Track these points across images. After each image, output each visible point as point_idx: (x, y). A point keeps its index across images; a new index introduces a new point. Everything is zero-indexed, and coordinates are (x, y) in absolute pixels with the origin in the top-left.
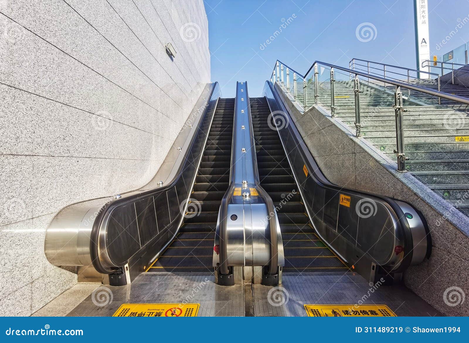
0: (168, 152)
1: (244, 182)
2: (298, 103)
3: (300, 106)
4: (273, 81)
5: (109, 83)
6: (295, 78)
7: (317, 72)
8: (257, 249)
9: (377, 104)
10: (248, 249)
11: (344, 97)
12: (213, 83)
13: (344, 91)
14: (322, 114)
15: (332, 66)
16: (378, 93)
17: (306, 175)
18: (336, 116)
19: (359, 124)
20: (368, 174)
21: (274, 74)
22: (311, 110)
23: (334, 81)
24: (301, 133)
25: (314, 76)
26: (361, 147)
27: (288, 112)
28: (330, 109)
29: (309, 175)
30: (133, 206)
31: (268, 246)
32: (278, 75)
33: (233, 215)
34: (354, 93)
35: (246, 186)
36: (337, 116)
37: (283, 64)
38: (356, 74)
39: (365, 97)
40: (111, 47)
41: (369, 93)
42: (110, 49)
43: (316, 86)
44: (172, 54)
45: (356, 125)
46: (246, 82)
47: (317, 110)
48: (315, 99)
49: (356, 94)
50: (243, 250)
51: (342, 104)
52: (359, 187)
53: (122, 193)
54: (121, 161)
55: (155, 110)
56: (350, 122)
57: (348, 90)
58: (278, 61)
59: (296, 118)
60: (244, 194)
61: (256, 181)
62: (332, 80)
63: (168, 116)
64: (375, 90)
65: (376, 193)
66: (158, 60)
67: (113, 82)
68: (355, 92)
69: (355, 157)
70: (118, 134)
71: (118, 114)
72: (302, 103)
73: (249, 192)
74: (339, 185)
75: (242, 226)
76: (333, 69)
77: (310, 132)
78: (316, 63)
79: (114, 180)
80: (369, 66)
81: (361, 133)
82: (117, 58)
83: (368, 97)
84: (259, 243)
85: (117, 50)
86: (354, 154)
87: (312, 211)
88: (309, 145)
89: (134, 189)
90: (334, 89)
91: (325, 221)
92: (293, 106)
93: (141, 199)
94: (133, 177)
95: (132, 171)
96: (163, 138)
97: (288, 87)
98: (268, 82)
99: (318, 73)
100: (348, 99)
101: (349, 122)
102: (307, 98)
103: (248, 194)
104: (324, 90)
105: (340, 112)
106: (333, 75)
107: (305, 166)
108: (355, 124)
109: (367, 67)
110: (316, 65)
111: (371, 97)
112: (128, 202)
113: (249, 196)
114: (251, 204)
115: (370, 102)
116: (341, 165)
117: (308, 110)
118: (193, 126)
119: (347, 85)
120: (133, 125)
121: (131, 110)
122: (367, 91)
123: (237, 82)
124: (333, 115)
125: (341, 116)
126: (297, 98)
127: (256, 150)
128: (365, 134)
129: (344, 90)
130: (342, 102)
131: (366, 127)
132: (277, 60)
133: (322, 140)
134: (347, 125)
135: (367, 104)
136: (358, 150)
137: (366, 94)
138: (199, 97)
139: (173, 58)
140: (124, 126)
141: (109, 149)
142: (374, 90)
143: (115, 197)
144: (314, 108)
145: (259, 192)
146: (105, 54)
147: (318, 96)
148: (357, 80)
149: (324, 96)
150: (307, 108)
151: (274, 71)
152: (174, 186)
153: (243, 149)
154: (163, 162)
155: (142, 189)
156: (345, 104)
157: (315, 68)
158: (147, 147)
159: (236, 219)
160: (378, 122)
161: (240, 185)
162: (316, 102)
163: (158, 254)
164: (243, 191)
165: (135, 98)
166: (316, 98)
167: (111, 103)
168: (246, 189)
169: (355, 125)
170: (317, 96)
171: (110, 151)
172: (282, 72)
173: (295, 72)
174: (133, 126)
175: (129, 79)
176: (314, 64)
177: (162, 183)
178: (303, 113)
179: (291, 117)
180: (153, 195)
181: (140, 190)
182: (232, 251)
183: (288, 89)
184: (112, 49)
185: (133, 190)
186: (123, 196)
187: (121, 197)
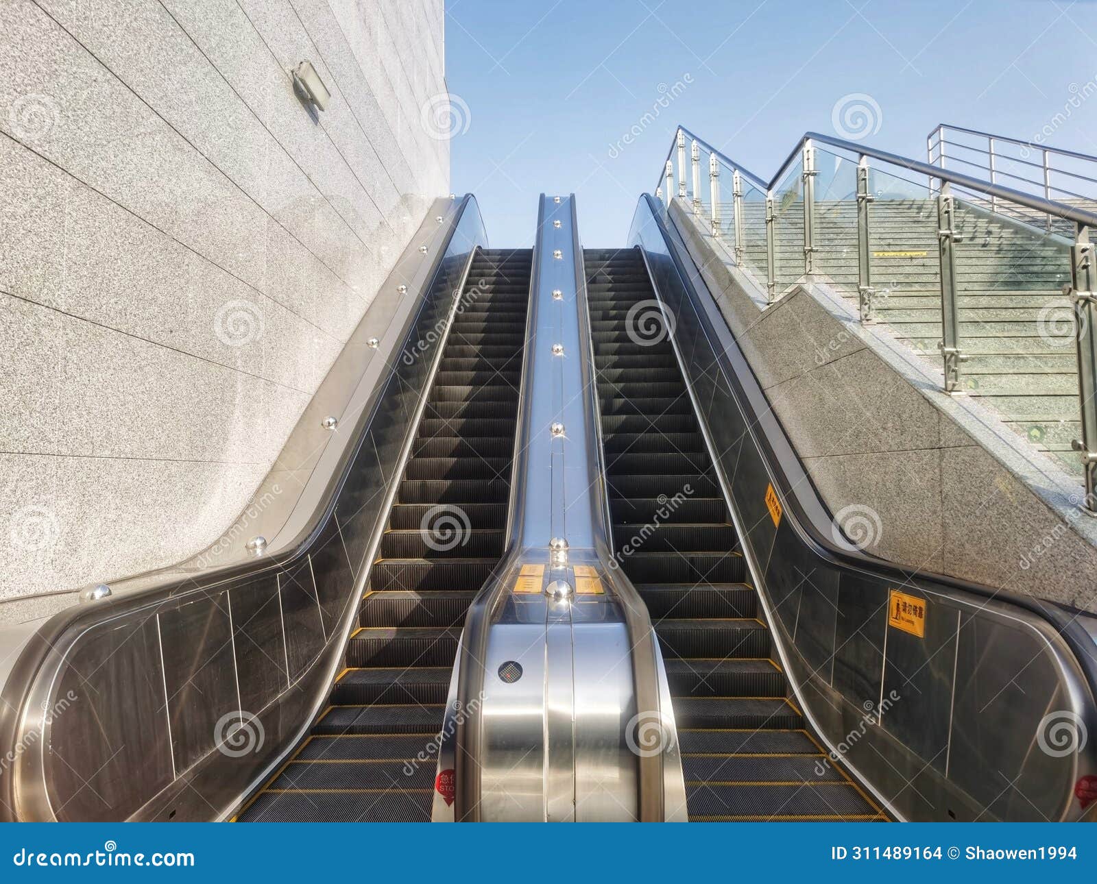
0: (289, 432)
1: (555, 543)
2: (749, 273)
3: (756, 282)
4: (667, 194)
5: (85, 194)
6: (737, 188)
7: (812, 168)
8: (590, 785)
9: (1020, 278)
10: (557, 787)
11: (909, 254)
12: (457, 199)
13: (910, 235)
14: (828, 313)
15: (863, 152)
16: (1026, 242)
17: (776, 520)
18: (876, 318)
19: (955, 347)
20: (986, 522)
21: (668, 172)
22: (791, 297)
23: (870, 201)
24: (758, 376)
25: (801, 184)
26: (961, 429)
27: (715, 301)
28: (854, 294)
29: (783, 519)
30: (151, 625)
31: (630, 774)
32: (681, 177)
33: (506, 664)
34: (937, 242)
35: (562, 557)
36: (880, 319)
37: (699, 140)
38: (944, 181)
39: (981, 254)
40: (97, 72)
41: (996, 242)
42: (94, 78)
43: (807, 216)
44: (314, 100)
45: (943, 351)
46: (572, 197)
47: (811, 297)
48: (806, 259)
49: (945, 248)
50: (538, 786)
51: (902, 279)
52: (956, 567)
53: (118, 577)
54: (119, 465)
55: (249, 288)
56: (926, 341)
57: (923, 230)
58: (680, 131)
59: (741, 321)
60: (552, 589)
61: (599, 542)
62: (863, 198)
63: (295, 309)
64: (1016, 233)
65: (1016, 588)
66: (266, 118)
67: (101, 190)
68: (940, 240)
69: (941, 460)
70: (111, 371)
71: (112, 301)
72: (761, 273)
73: (570, 579)
74: (890, 557)
75: (538, 701)
76: (865, 163)
77: (787, 373)
78: (808, 139)
79: (88, 532)
80: (993, 152)
81: (961, 379)
82: (118, 110)
83: (990, 255)
84: (597, 764)
85: (120, 82)
86: (937, 452)
87: (795, 648)
88: (786, 416)
89: (163, 565)
90: (869, 226)
91: (840, 684)
92: (732, 281)
93: (183, 600)
94: (160, 521)
95: (156, 500)
96: (273, 383)
97: (714, 217)
98: (648, 198)
99: (814, 174)
100: (921, 262)
101: (921, 342)
102: (777, 256)
103: (564, 590)
104: (839, 230)
105: (890, 305)
106: (864, 179)
107: (770, 489)
108: (940, 346)
109: (988, 155)
110: (809, 145)
111: (1000, 256)
112: (135, 610)
113: (568, 594)
114: (575, 626)
115: (999, 270)
116: (892, 486)
117: (782, 296)
118: (380, 344)
119: (918, 213)
120: (165, 338)
121: (162, 287)
122: (989, 233)
123: (542, 196)
124: (866, 316)
125: (894, 320)
126: (745, 257)
127: (604, 432)
128: (976, 382)
129: (907, 230)
130: (900, 270)
131: (981, 359)
132: (680, 127)
133: (830, 399)
134: (912, 352)
135: (985, 278)
136: (949, 437)
137: (984, 245)
138: (406, 243)
139: (320, 113)
140: (134, 341)
141: (76, 421)
142: (1013, 233)
143: (88, 594)
144: (800, 291)
145: (605, 581)
146: (75, 95)
147: (817, 251)
148: (946, 200)
149: (838, 249)
150: (777, 289)
151: (669, 163)
152: (305, 554)
153: (555, 428)
154: (269, 469)
155: (191, 565)
156: (911, 279)
157: (806, 158)
158: (216, 416)
159: (519, 677)
160: (1022, 342)
161: (542, 555)
162: (807, 270)
163: (239, 800)
164: (550, 577)
165: (176, 245)
166: (808, 256)
167: (88, 262)
168: (561, 568)
169: (939, 352)
170: (811, 250)
171: (79, 430)
172: (695, 168)
173: (737, 167)
174: (167, 342)
175: (156, 181)
176: (801, 145)
177: (265, 544)
178: (764, 308)
179: (724, 320)
180: (226, 586)
181: (183, 566)
182: (502, 793)
183: (713, 223)
184: (99, 80)
185: (156, 567)
186: (120, 591)
187: (110, 593)
